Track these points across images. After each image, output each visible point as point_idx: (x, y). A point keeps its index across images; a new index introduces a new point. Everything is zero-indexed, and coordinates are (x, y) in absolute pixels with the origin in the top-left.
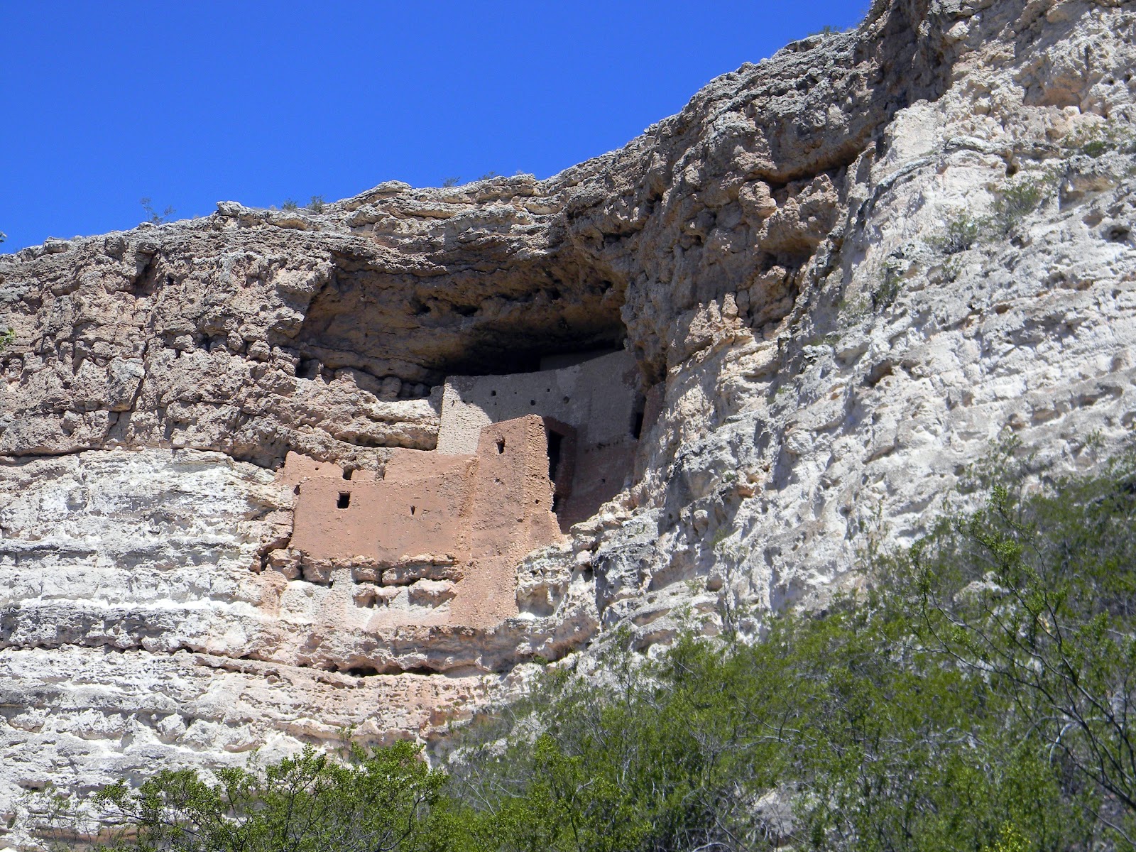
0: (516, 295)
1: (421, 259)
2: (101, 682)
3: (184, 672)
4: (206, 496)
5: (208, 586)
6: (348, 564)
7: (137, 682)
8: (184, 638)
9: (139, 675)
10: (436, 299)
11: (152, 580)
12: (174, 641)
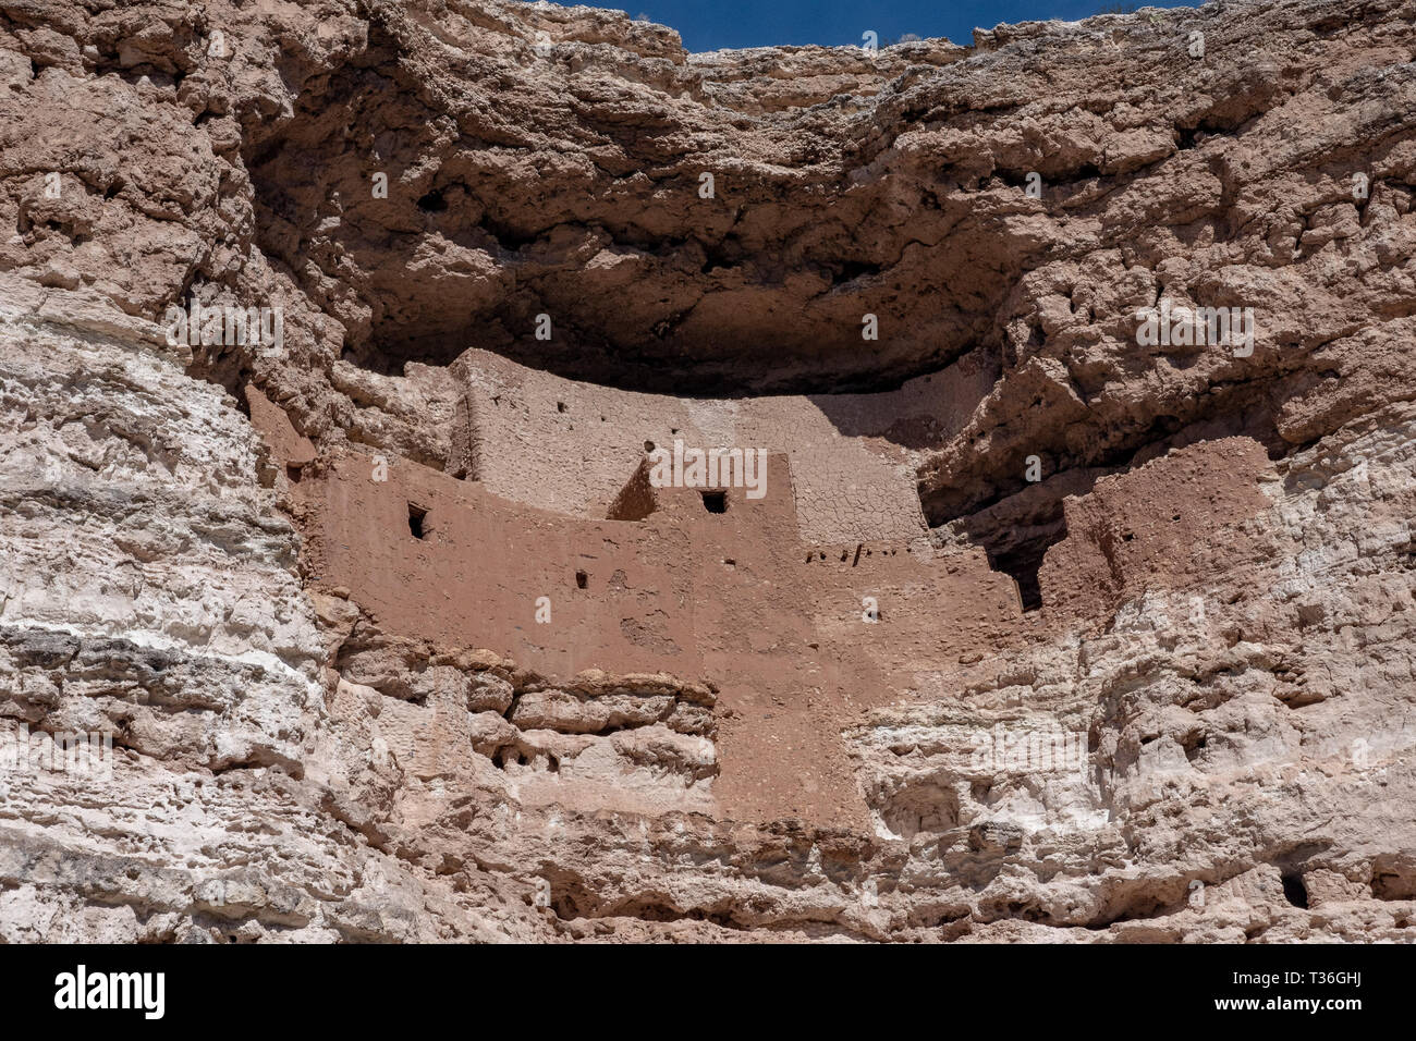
0: (632, 235)
1: (483, 99)
2: (28, 816)
3: (310, 822)
4: (186, 415)
5: (272, 624)
6: (463, 661)
7: (159, 830)
8: (261, 738)
9: (158, 812)
10: (468, 190)
11: (119, 576)
12: (232, 741)
